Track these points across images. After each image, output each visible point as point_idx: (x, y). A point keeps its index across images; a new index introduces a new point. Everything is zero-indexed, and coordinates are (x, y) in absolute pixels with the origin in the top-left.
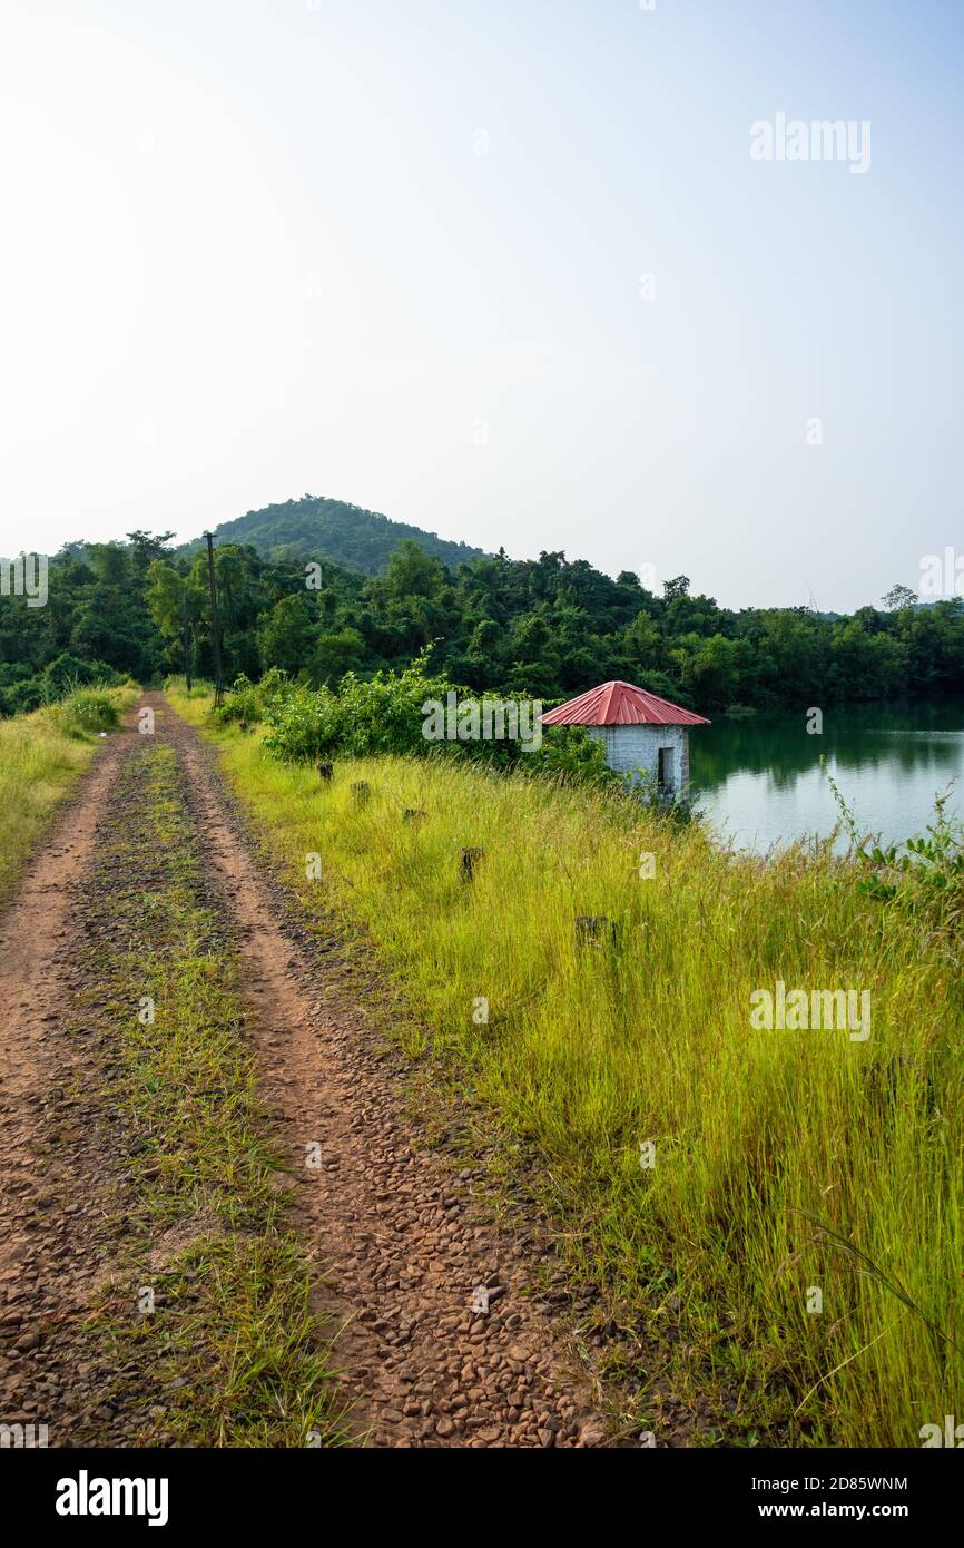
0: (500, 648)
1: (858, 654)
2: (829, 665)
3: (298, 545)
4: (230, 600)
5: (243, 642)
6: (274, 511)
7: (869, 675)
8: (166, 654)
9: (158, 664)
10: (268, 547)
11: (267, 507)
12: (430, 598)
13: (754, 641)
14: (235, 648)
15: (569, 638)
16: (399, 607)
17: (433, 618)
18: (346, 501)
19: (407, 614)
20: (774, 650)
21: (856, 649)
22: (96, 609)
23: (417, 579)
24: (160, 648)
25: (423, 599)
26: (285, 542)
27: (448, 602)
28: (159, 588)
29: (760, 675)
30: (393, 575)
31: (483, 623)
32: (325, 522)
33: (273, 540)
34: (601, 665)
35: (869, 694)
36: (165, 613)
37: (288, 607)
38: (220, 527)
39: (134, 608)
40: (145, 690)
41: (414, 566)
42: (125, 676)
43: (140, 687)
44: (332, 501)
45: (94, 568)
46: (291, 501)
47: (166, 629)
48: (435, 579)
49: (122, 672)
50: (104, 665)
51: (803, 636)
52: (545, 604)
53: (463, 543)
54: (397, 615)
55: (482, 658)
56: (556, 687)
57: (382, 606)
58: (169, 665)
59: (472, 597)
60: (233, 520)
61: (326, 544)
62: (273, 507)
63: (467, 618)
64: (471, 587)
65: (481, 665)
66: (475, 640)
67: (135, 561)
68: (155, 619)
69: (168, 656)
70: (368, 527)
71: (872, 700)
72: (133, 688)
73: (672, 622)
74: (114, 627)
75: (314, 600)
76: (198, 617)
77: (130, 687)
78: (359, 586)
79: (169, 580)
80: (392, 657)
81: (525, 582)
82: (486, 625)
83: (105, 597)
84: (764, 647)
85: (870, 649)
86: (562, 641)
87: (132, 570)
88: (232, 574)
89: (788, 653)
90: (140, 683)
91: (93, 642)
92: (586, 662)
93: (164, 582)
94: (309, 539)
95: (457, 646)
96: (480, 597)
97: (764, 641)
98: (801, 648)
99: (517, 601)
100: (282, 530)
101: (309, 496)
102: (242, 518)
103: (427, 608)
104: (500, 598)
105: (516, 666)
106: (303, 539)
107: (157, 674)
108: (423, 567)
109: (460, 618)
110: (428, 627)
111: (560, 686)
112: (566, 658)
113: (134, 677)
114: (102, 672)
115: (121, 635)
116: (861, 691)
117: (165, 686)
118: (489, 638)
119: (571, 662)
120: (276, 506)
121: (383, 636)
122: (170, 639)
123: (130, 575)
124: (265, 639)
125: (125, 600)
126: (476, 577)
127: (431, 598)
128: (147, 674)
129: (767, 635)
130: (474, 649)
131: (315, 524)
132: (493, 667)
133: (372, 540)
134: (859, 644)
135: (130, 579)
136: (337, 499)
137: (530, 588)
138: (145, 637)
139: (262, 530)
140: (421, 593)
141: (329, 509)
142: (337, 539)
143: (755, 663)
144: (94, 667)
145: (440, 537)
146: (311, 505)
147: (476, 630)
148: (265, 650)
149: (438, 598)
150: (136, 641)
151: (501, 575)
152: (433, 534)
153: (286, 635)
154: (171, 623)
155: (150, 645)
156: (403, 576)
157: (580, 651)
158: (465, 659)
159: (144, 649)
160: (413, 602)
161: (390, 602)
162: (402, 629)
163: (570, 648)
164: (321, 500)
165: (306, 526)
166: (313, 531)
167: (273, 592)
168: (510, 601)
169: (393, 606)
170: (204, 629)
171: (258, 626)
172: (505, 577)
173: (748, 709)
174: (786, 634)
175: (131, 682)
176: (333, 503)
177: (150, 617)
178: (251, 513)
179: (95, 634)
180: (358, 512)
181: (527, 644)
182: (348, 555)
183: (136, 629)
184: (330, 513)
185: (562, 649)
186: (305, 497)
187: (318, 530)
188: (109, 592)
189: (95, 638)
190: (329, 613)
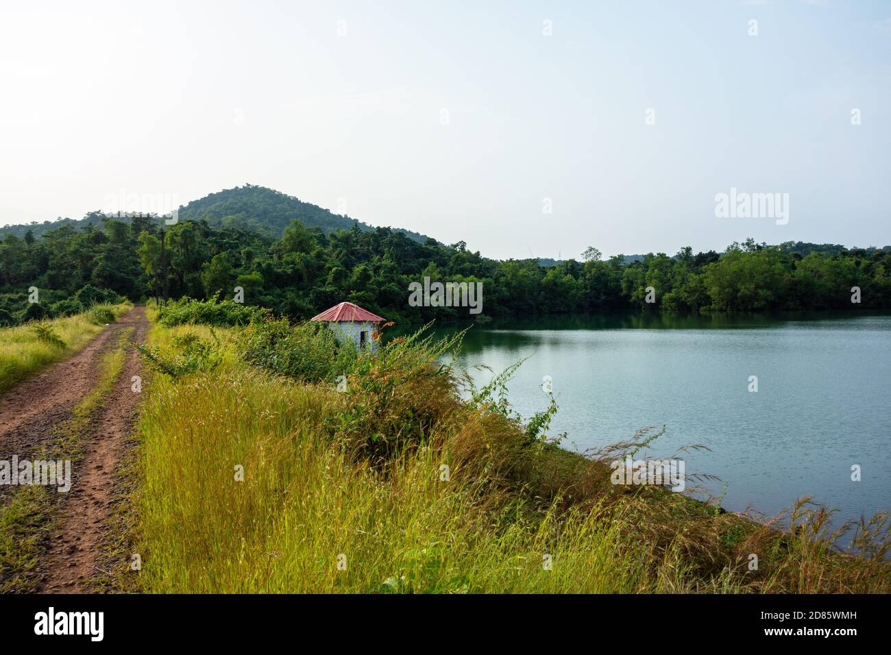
0: (344, 283)
1: (557, 287)
2: (540, 293)
3: (242, 215)
4: (188, 254)
5: (195, 279)
6: (226, 194)
7: (562, 299)
8: (149, 285)
9: (145, 290)
10: (221, 217)
11: (221, 191)
12: (307, 253)
13: (496, 280)
14: (190, 282)
15: (385, 277)
16: (289, 259)
17: (308, 265)
18: (272, 188)
19: (293, 263)
20: (508, 284)
21: (555, 284)
22: (107, 258)
23: (301, 243)
24: (146, 281)
25: (303, 254)
26: (232, 214)
27: (319, 256)
28: (145, 247)
29: (497, 298)
30: (287, 240)
31: (334, 269)
32: (258, 202)
33: (224, 213)
34: (402, 293)
35: (562, 309)
36: (148, 262)
37: (220, 260)
38: (191, 203)
39: (131, 258)
40: (135, 306)
41: (299, 235)
42: (124, 298)
43: (133, 304)
44: (263, 188)
45: (107, 233)
46: (237, 188)
47: (149, 271)
48: (311, 243)
49: (122, 295)
50: (112, 291)
51: (524, 276)
52: (378, 257)
53: (346, 216)
54: (288, 263)
55: (333, 288)
56: (376, 305)
57: (280, 258)
58: (151, 291)
59: (336, 253)
60: (199, 199)
61: (258, 216)
62: (226, 192)
63: (328, 265)
64: (336, 246)
65: (332, 292)
66: (330, 278)
67: (132, 229)
68: (143, 265)
69: (150, 287)
70: (286, 206)
71: (564, 312)
72: (129, 305)
73: (452, 268)
74: (118, 269)
75: (240, 254)
76: (169, 264)
77: (126, 304)
78: (270, 245)
79: (151, 243)
80: (283, 287)
81: (368, 243)
82: (336, 270)
83: (113, 251)
84: (503, 282)
85: (563, 284)
86: (381, 279)
87: (130, 235)
88: (189, 239)
89: (515, 286)
90: (133, 302)
91: (105, 278)
92: (394, 291)
93: (149, 244)
94: (247, 212)
95: (321, 281)
96: (341, 252)
97: (502, 279)
98: (523, 283)
99: (363, 255)
100: (230, 206)
101: (249, 185)
102: (205, 198)
103: (304, 260)
104: (353, 253)
105: (351, 293)
106: (244, 212)
107: (144, 297)
108: (304, 236)
109: (324, 265)
110: (306, 270)
111: (378, 304)
112: (382, 288)
113: (129, 298)
114: (110, 296)
115: (122, 274)
116: (557, 308)
117: (147, 303)
118: (338, 277)
119: (385, 291)
120: (228, 190)
121: (278, 275)
122: (152, 277)
123: (129, 238)
124: (206, 277)
125: (126, 253)
126: (339, 240)
127: (309, 253)
128: (137, 297)
129: (504, 275)
130: (330, 283)
131: (252, 203)
132: (339, 294)
133: (287, 213)
134: (557, 281)
135: (129, 240)
136: (266, 187)
137: (371, 247)
138: (137, 274)
139: (218, 206)
140: (302, 251)
141: (261, 194)
142: (265, 212)
143: (495, 292)
144: (105, 292)
145: (331, 212)
146: (250, 191)
147: (330, 272)
148: (205, 284)
149: (313, 254)
150: (132, 277)
151: (355, 239)
152: (327, 210)
153: (218, 275)
154: (152, 268)
155: (140, 279)
156: (292, 241)
157: (390, 285)
158: (323, 289)
159: (136, 283)
160: (297, 256)
161: (285, 256)
162: (289, 271)
163: (385, 283)
164: (256, 187)
165: (245, 204)
166: (251, 208)
167: (214, 249)
168: (359, 255)
169: (285, 258)
170: (172, 271)
171: (203, 269)
172: (357, 241)
173: (488, 317)
174: (514, 275)
175: (127, 302)
176: (263, 190)
177: (140, 263)
178: (211, 195)
179: (106, 273)
180: (280, 195)
181: (359, 281)
182: (272, 223)
183: (132, 270)
184: (261, 196)
185: (380, 284)
186: (246, 185)
187: (253, 207)
188: (115, 248)
189: (106, 276)
190: (248, 262)
